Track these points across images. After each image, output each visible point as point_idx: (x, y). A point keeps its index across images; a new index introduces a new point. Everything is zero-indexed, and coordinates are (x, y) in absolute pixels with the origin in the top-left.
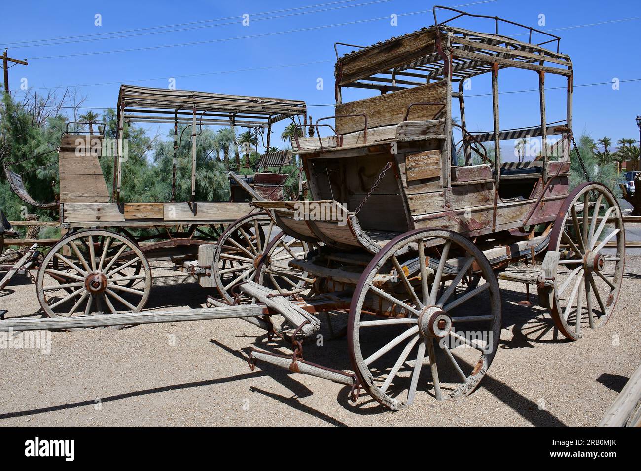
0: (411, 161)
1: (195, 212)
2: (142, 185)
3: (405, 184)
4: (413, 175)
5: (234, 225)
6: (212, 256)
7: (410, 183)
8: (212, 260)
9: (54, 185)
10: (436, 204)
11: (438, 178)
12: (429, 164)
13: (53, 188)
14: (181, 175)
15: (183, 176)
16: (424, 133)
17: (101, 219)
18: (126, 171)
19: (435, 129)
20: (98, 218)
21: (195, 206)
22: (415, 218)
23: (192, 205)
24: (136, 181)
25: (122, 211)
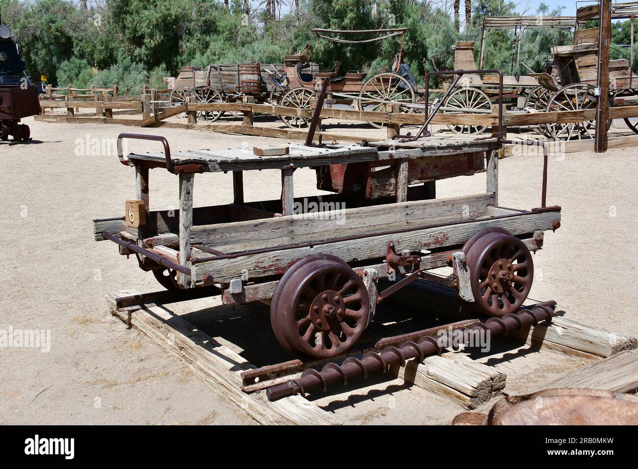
0: (580, 59)
1: (518, 80)
2: (500, 64)
3: (577, 67)
4: (581, 64)
5: (537, 88)
6: (524, 103)
7: (580, 67)
8: (524, 105)
9: (425, 62)
10: (593, 75)
11: (595, 65)
12: (590, 60)
13: (424, 65)
14: (527, 57)
15: (529, 57)
16: (586, 48)
17: (472, 83)
18: (489, 54)
19: (592, 46)
20: (471, 82)
21: (518, 78)
22: (581, 80)
23: (517, 77)
24: (495, 62)
25: (482, 79)
